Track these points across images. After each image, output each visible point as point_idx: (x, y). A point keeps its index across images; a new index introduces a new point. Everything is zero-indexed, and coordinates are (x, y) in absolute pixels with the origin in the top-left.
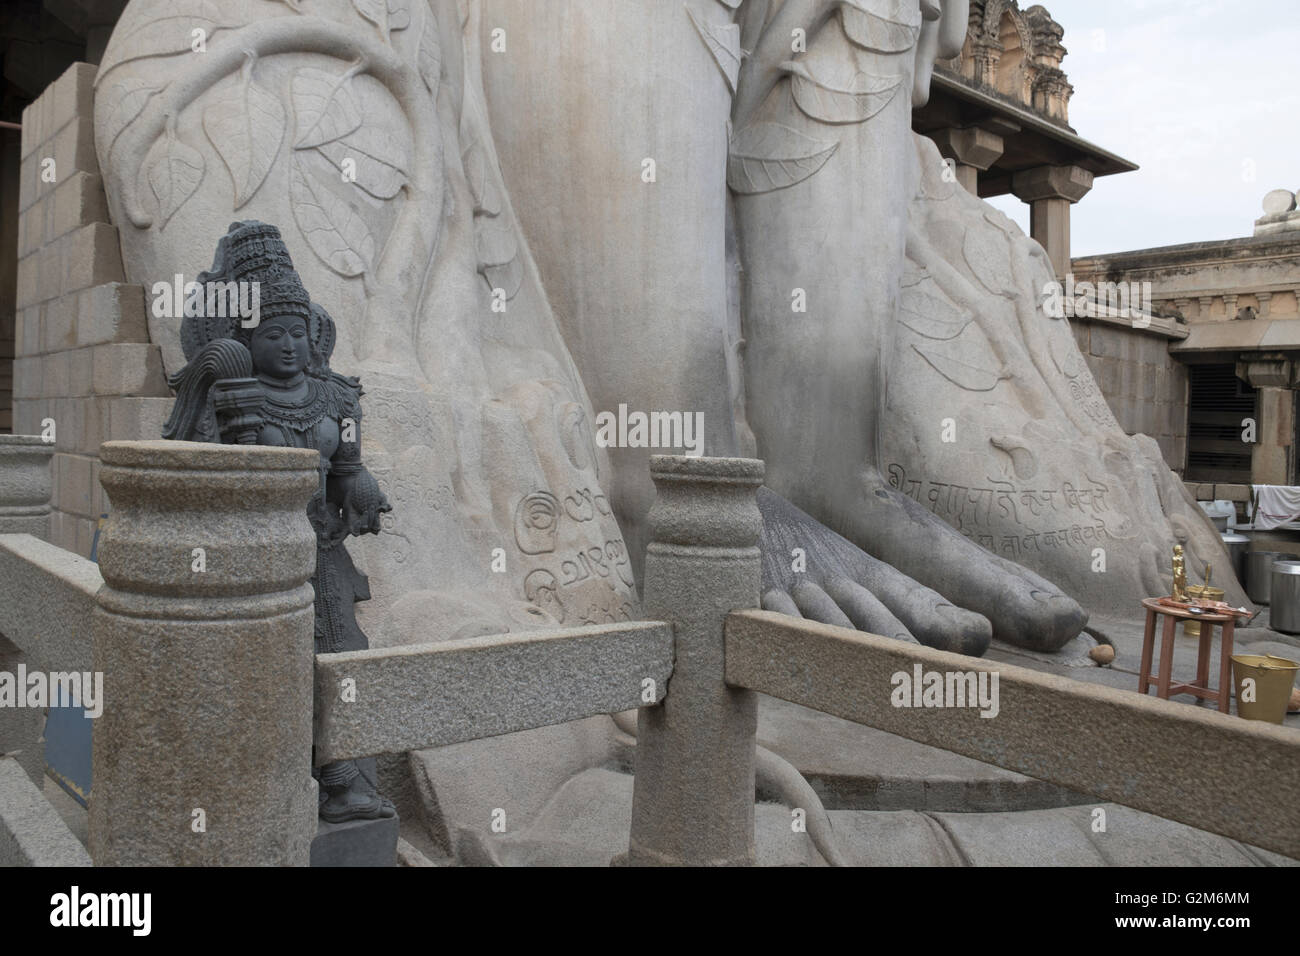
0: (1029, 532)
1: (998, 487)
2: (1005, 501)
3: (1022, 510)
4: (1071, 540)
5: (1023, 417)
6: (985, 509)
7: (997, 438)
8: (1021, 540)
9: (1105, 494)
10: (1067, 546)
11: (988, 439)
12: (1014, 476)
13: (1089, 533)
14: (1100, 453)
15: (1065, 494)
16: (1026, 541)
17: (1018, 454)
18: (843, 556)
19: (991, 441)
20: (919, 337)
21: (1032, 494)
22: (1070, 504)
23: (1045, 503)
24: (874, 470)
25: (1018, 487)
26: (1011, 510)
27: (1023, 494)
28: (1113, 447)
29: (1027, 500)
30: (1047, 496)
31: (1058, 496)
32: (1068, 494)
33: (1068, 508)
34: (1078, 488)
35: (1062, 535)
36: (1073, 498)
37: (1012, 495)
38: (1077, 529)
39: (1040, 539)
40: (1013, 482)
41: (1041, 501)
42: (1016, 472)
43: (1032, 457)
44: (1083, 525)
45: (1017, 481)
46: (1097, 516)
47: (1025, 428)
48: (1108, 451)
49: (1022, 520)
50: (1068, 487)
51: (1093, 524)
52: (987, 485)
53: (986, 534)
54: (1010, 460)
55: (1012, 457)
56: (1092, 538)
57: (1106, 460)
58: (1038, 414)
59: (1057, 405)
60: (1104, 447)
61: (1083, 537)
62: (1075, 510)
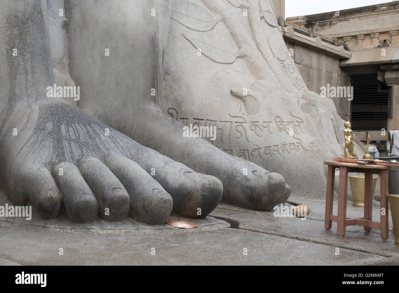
0: (255, 147)
1: (235, 119)
2: (240, 128)
3: (251, 134)
4: (281, 151)
5: (252, 79)
6: (228, 133)
7: (235, 90)
8: (250, 152)
9: (301, 124)
10: (278, 154)
11: (230, 91)
12: (246, 113)
13: (292, 147)
14: (299, 102)
15: (277, 124)
16: (253, 153)
17: (248, 100)
18: (121, 144)
19: (231, 92)
20: (187, 29)
21: (257, 124)
22: (280, 130)
23: (264, 129)
24: (154, 104)
25: (248, 120)
26: (243, 133)
27: (251, 124)
28: (306, 99)
29: (253, 127)
30: (266, 124)
31: (273, 125)
32: (279, 123)
33: (279, 132)
34: (285, 120)
35: (275, 148)
36: (282, 126)
37: (244, 124)
38: (285, 144)
39: (262, 151)
40: (245, 117)
41: (262, 128)
42: (247, 110)
43: (256, 101)
44: (288, 142)
45: (247, 116)
46: (297, 137)
47: (252, 85)
48: (303, 101)
49: (250, 140)
50: (278, 119)
51: (295, 141)
52: (229, 119)
53: (228, 148)
54: (243, 103)
55: (244, 102)
56: (294, 150)
57: (302, 106)
58: (260, 78)
59: (273, 74)
60: (301, 100)
61: (288, 149)
62: (283, 133)
